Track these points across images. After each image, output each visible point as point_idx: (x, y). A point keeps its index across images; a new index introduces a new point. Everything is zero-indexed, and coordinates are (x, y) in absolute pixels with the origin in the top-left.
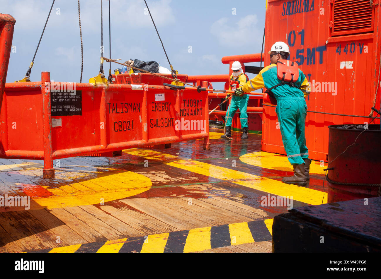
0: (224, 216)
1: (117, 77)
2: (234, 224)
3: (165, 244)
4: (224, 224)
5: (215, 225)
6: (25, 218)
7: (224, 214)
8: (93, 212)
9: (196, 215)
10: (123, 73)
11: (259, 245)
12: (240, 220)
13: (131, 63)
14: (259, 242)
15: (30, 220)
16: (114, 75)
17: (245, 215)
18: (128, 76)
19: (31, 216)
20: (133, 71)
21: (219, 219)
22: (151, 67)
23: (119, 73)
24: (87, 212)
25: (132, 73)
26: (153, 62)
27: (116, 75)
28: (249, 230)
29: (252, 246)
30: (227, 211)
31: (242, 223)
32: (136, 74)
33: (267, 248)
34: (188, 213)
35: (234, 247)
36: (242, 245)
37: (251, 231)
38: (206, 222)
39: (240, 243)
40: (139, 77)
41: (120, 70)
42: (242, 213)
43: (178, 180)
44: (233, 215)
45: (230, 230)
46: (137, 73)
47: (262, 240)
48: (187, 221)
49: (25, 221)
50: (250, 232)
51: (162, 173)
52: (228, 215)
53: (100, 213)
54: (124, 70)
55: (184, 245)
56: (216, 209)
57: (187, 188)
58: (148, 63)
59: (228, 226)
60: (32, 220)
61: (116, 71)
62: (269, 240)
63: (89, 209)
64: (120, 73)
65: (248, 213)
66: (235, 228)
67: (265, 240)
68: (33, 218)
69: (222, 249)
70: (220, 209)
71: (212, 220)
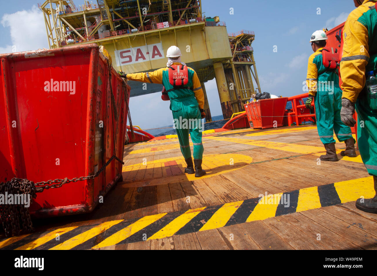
0: (298, 182)
1: (248, 105)
2: (305, 189)
3: (234, 212)
4: (296, 189)
5: (287, 191)
7: (299, 180)
9: (274, 183)
11: (325, 211)
12: (311, 184)
14: (326, 207)
17: (317, 179)
18: (253, 103)
20: (256, 100)
21: (293, 185)
22: (266, 96)
24: (193, 185)
28: (318, 194)
29: (318, 212)
30: (302, 177)
31: (312, 187)
33: (333, 214)
34: (269, 182)
35: (298, 214)
36: (307, 212)
37: (320, 195)
38: (281, 188)
39: (305, 209)
40: (259, 102)
42: (315, 178)
44: (306, 180)
45: (299, 196)
47: (329, 205)
48: (265, 188)
50: (318, 196)
52: (302, 181)
53: (202, 185)
55: (251, 213)
56: (293, 176)
59: (299, 191)
62: (337, 204)
65: (320, 178)
66: (305, 193)
67: (332, 205)
69: (286, 216)
70: (296, 176)
71: (286, 187)
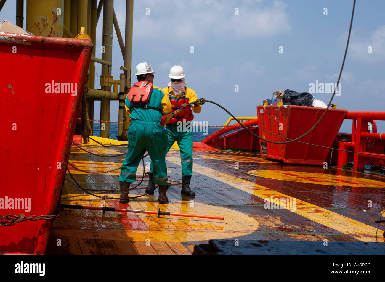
1: (265, 108)
6: (108, 247)
8: (176, 249)
10: (272, 105)
13: (281, 94)
15: (110, 250)
16: (262, 106)
18: (277, 108)
19: (113, 246)
20: (283, 103)
22: (304, 99)
23: (267, 104)
24: (171, 248)
25: (281, 105)
26: (307, 93)
27: (264, 106)
32: (285, 106)
40: (288, 109)
41: (270, 101)
43: (290, 227)
46: (287, 105)
49: (106, 249)
51: (276, 218)
53: (183, 251)
54: (273, 101)
57: (294, 237)
58: (300, 95)
60: (113, 250)
61: (265, 102)
63: (175, 245)
64: (269, 104)
68: (114, 248)
